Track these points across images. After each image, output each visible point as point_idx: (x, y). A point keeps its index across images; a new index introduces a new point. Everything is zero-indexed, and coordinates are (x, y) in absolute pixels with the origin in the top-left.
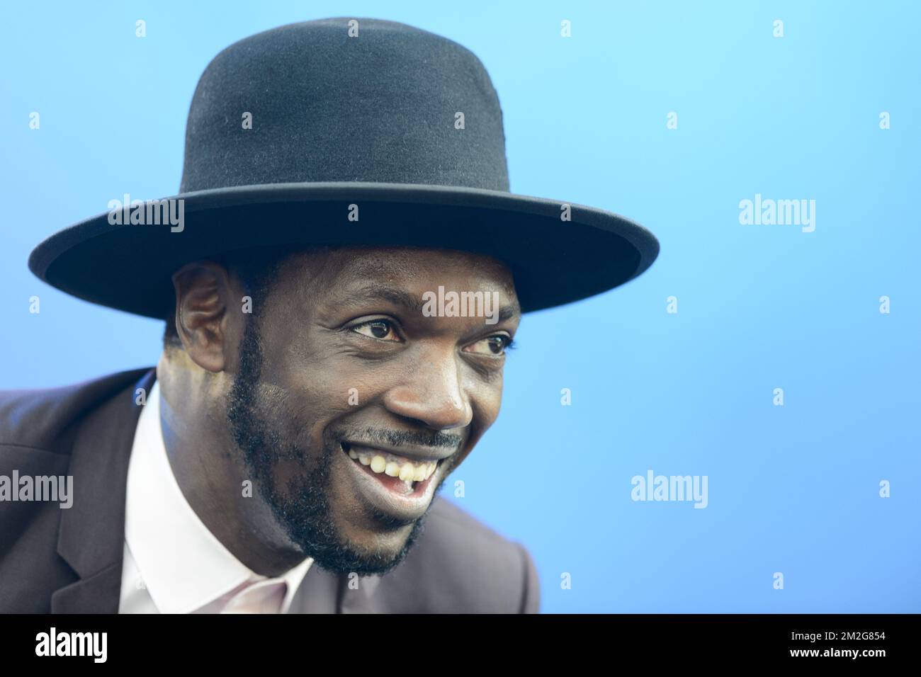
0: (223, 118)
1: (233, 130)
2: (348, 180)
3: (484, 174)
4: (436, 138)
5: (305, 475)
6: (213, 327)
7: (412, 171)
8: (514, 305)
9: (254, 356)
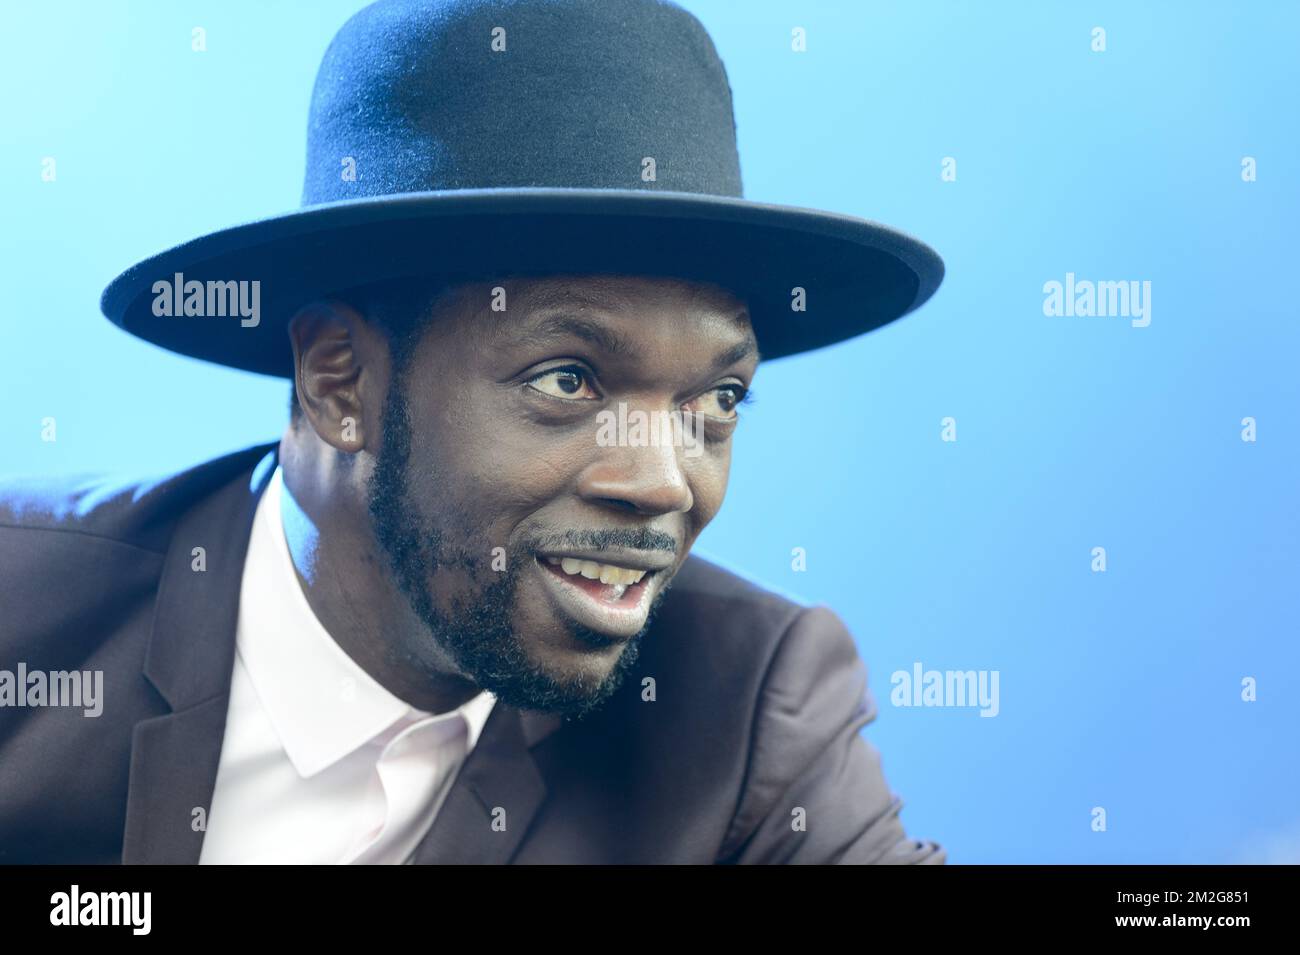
0: (356, 105)
1: (369, 121)
2: (522, 186)
3: (706, 175)
4: (641, 128)
5: (477, 590)
6: (346, 394)
7: (609, 171)
8: (749, 339)
9: (400, 428)
